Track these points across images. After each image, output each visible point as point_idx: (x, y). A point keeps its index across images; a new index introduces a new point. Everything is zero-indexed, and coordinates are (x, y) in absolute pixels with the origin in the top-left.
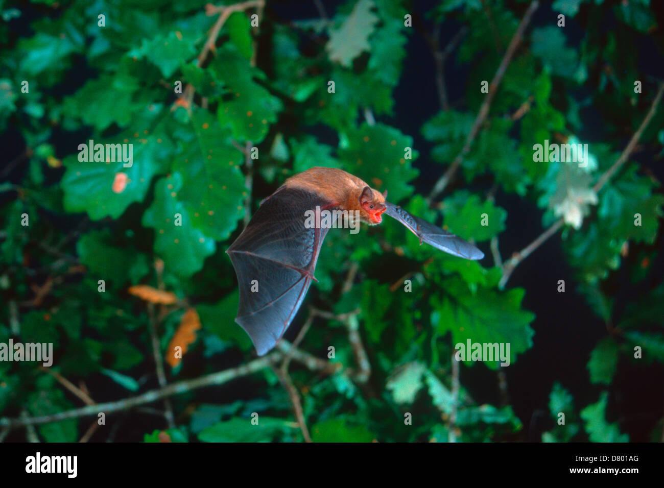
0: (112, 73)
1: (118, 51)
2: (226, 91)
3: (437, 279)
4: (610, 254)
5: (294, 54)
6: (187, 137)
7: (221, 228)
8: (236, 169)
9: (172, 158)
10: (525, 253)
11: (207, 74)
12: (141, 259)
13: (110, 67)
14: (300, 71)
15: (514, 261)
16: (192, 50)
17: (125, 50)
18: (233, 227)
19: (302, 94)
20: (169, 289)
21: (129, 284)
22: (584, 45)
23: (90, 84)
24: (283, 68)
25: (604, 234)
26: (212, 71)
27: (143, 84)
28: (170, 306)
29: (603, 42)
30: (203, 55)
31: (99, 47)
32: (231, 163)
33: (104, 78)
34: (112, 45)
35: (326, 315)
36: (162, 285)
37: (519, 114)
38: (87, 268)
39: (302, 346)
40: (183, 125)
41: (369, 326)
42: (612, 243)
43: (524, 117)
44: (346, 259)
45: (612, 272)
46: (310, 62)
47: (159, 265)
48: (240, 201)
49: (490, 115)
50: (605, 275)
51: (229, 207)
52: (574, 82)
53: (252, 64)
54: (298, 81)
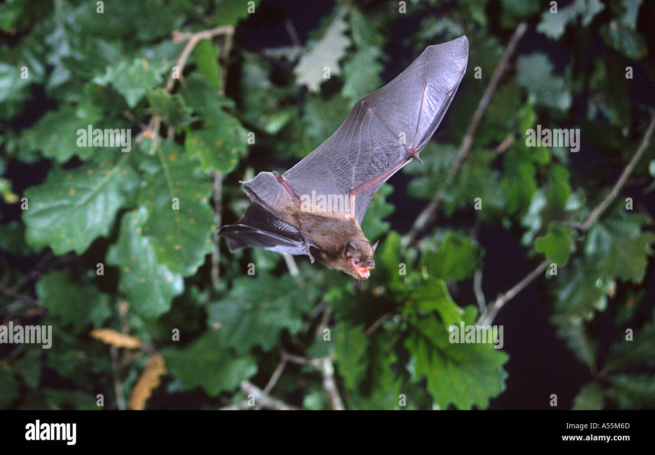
0: (74, 105)
1: (78, 81)
2: (196, 119)
3: (414, 320)
4: (597, 294)
5: (265, 84)
6: (152, 170)
7: (188, 264)
8: (205, 201)
9: (138, 191)
10: (510, 294)
11: (175, 99)
12: (104, 299)
13: (71, 97)
14: (272, 102)
15: (500, 303)
16: (158, 79)
17: (86, 80)
18: (201, 262)
19: (273, 126)
20: (133, 333)
21: (91, 327)
22: (568, 71)
23: (50, 116)
24: (253, 99)
25: (591, 274)
26: (180, 97)
27: (107, 113)
28: (134, 351)
29: (591, 69)
30: (170, 85)
31: (60, 77)
32: (198, 195)
33: (65, 109)
34: (73, 74)
35: (299, 360)
36: (126, 329)
37: (503, 147)
38: (46, 310)
39: (273, 393)
40: (149, 158)
41: (343, 372)
42: (598, 283)
43: (508, 150)
44: (319, 300)
45: (597, 313)
46: (282, 92)
47: (123, 307)
48: (208, 235)
49: (473, 148)
50: (590, 316)
51: (197, 241)
52: (558, 111)
53: (221, 93)
54: (268, 112)
